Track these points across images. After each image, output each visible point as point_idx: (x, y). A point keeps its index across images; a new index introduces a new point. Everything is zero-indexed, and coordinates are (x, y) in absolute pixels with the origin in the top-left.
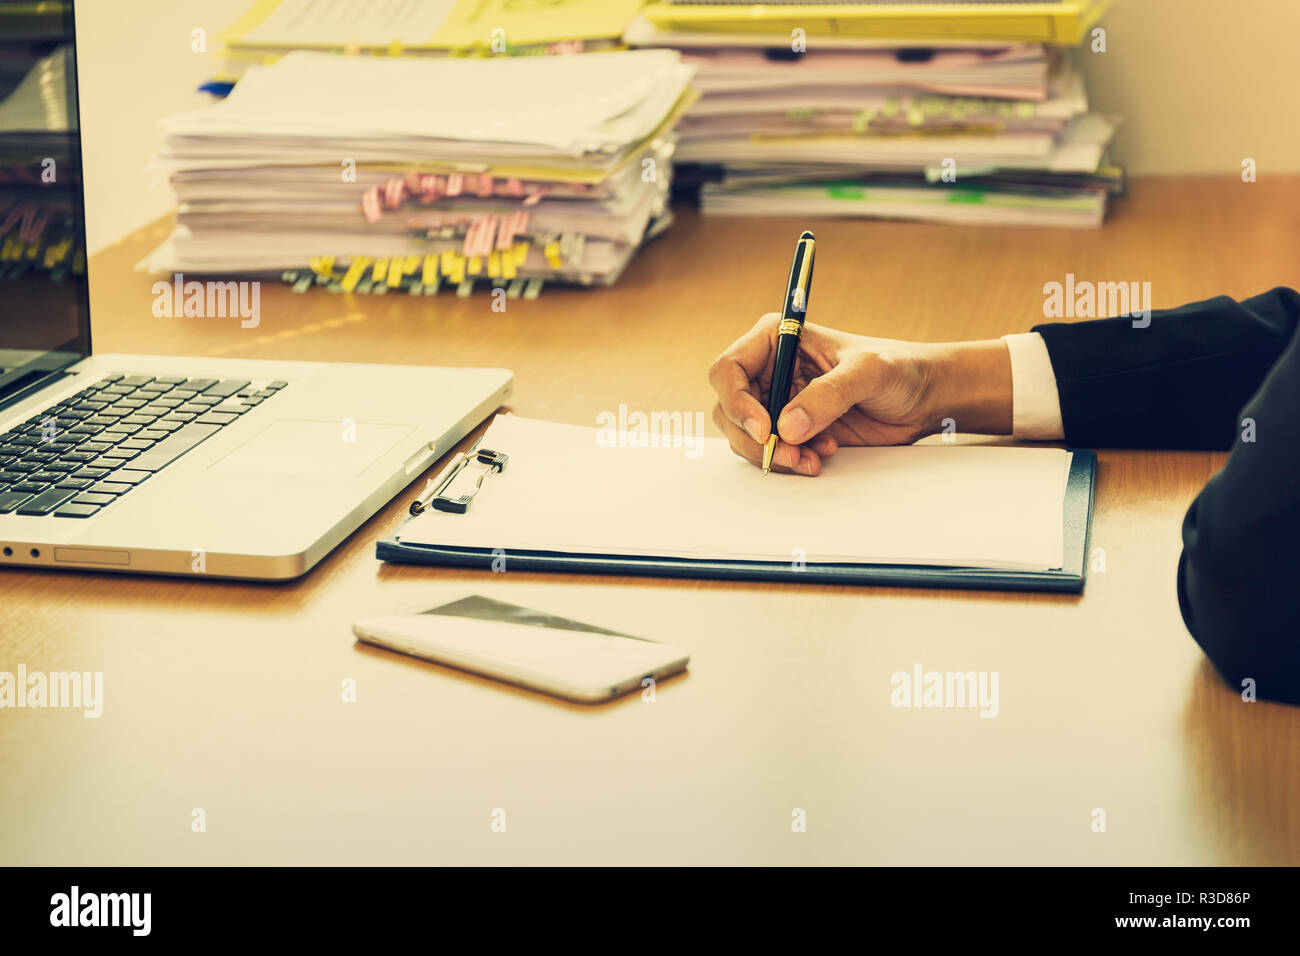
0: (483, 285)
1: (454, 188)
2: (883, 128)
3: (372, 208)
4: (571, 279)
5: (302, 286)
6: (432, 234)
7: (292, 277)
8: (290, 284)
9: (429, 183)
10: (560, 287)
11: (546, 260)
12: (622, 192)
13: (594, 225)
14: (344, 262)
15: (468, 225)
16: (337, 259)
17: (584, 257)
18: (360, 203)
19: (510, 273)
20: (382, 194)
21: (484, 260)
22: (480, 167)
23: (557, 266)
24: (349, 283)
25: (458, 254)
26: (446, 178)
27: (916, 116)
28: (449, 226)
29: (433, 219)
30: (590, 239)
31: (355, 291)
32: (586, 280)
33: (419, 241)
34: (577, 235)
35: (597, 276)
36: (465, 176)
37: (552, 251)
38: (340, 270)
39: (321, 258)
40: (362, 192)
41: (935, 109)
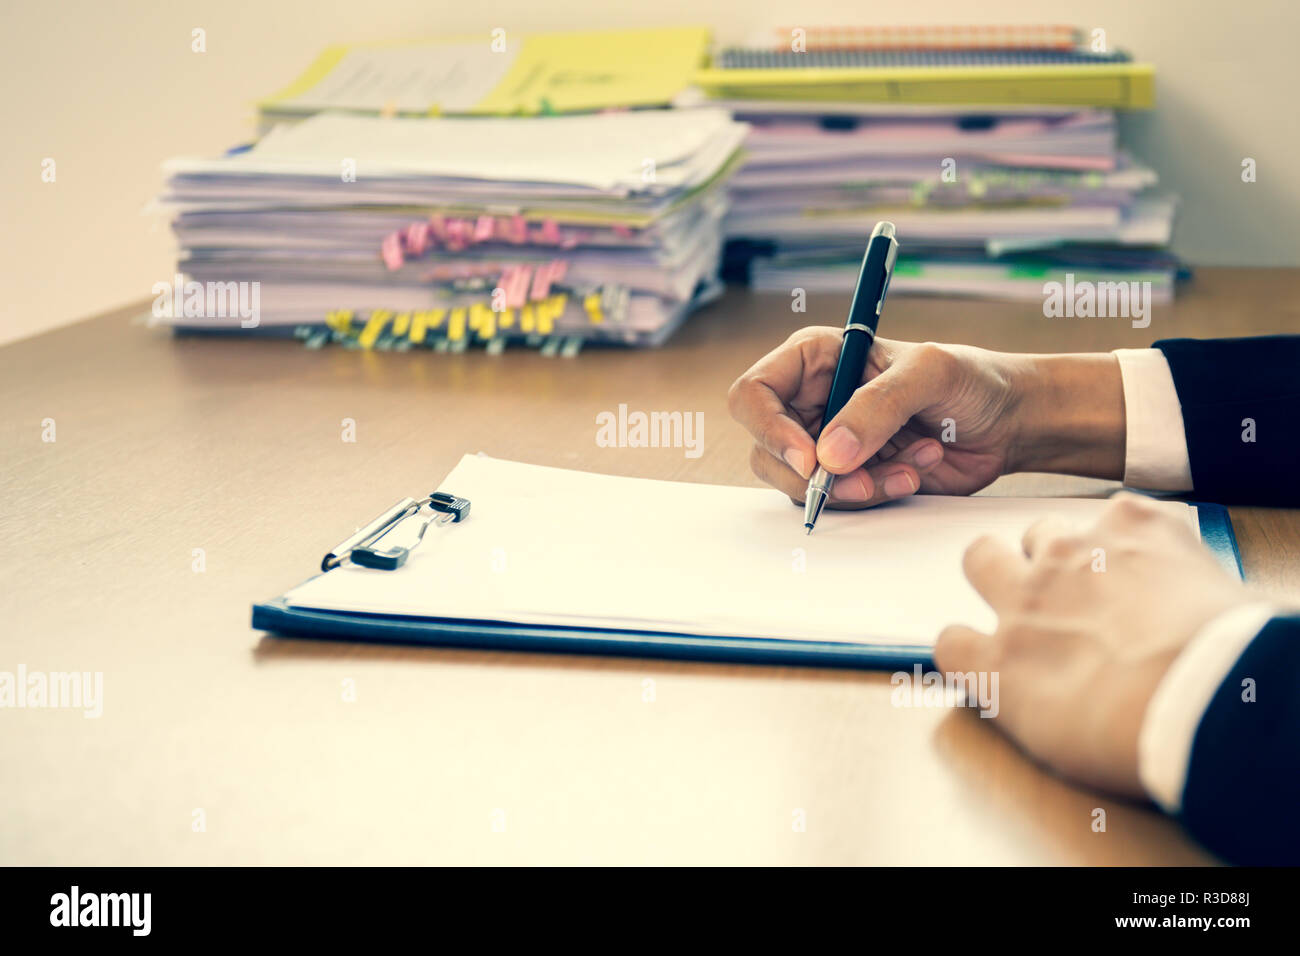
0: (517, 343)
1: (483, 232)
2: (943, 200)
3: (393, 255)
4: (613, 337)
5: (316, 342)
6: (460, 284)
7: (306, 333)
8: (302, 341)
9: (457, 227)
10: (600, 346)
11: (585, 314)
12: (671, 243)
13: (640, 276)
14: (362, 317)
15: (499, 275)
16: (355, 314)
17: (629, 313)
18: (379, 251)
19: (546, 327)
20: (403, 240)
21: (517, 312)
22: (512, 209)
23: (598, 321)
24: (367, 339)
25: (488, 307)
26: (475, 222)
27: (977, 187)
28: (478, 276)
29: (461, 269)
30: (635, 293)
31: (375, 349)
32: (630, 338)
33: (444, 293)
34: (620, 287)
35: (643, 334)
36: (497, 219)
37: (592, 303)
38: (358, 325)
39: (336, 312)
40: (380, 239)
41: (998, 179)
